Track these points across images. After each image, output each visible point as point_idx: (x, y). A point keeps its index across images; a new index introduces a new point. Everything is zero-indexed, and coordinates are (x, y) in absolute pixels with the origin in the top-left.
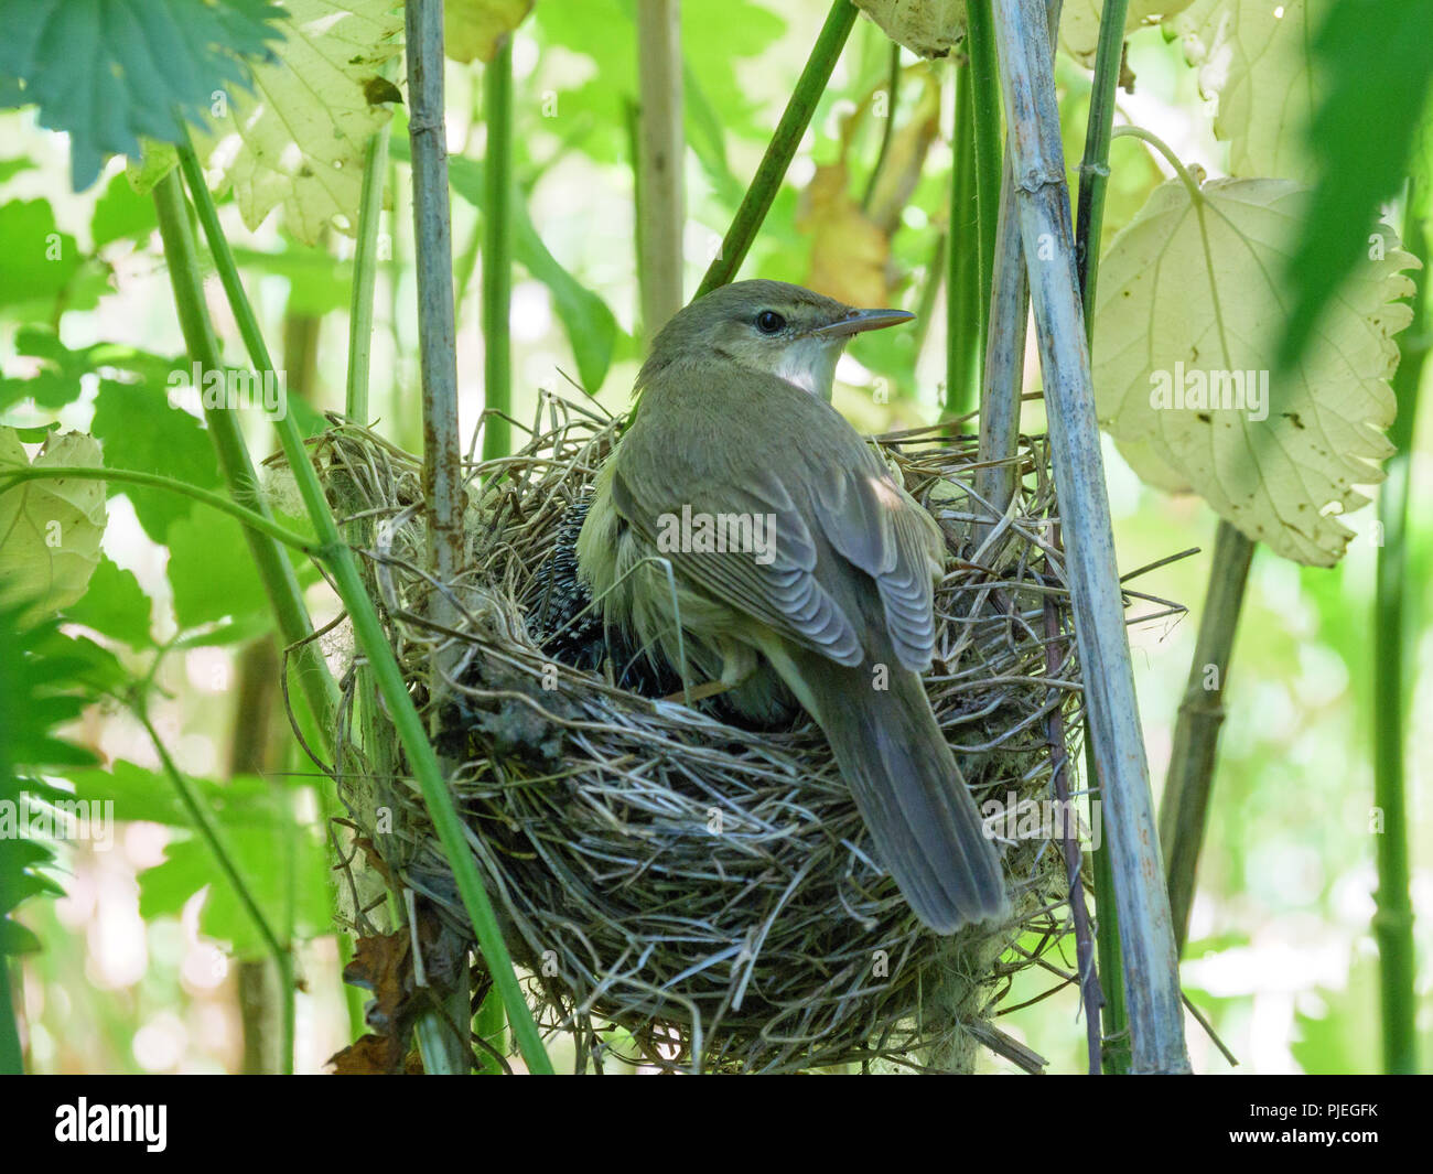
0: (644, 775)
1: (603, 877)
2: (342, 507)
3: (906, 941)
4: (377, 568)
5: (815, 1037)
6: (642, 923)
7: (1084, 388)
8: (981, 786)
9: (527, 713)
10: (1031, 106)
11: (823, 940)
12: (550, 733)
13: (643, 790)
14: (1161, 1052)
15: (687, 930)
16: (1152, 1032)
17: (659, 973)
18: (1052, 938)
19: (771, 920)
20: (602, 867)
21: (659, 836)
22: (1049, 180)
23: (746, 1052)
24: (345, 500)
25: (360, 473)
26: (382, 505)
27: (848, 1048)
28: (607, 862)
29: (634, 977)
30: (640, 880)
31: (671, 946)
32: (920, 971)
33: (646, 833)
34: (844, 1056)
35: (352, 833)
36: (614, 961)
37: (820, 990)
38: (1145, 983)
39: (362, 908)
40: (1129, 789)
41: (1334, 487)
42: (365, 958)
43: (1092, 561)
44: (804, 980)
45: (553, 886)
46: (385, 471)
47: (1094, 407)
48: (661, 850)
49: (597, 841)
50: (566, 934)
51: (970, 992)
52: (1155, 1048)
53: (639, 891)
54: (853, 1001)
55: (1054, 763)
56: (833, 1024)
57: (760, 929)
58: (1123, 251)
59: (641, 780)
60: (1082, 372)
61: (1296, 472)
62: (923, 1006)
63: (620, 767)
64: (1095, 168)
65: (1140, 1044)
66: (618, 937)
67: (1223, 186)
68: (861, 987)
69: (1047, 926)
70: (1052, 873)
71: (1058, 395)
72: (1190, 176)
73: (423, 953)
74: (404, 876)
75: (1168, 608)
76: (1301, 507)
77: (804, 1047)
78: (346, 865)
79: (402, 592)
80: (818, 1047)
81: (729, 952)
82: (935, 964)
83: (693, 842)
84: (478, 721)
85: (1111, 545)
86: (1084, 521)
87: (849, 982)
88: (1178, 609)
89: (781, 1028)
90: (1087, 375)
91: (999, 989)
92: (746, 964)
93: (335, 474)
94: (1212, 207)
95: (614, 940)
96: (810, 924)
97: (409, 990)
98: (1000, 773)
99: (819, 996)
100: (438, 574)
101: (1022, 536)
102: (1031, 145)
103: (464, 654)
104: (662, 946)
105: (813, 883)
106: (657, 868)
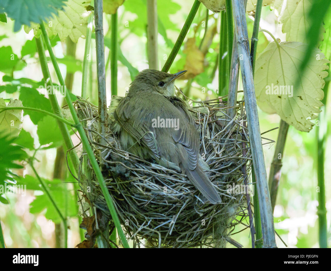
0: (149, 180)
1: (140, 204)
2: (80, 118)
3: (210, 219)
4: (88, 132)
5: (189, 241)
6: (149, 215)
7: (252, 88)
8: (228, 182)
9: (122, 167)
10: (240, 23)
11: (191, 218)
12: (127, 171)
13: (149, 184)
14: (270, 242)
15: (159, 216)
16: (268, 237)
17: (153, 226)
18: (244, 217)
19: (179, 214)
20: (139, 202)
21: (152, 194)
22: (245, 40)
23: (173, 244)
24: (81, 116)
25: (84, 110)
26: (89, 118)
27: (197, 243)
28: (140, 201)
29: (147, 227)
30: (148, 205)
31: (156, 220)
32: (213, 225)
33: (149, 194)
34: (196, 245)
35: (82, 193)
36: (142, 223)
37: (190, 230)
38: (266, 226)
39: (84, 211)
40: (262, 181)
41: (309, 113)
42: (85, 222)
43: (254, 128)
44: (187, 227)
45: (128, 206)
46: (90, 110)
47: (255, 93)
48: (153, 198)
49: (138, 196)
50: (131, 217)
51: (225, 230)
52: (268, 241)
53: (148, 207)
54: (198, 232)
55: (244, 177)
56: (193, 238)
57: (176, 216)
58: (261, 58)
59: (148, 182)
60: (252, 85)
61: (300, 110)
62: (214, 233)
63: (144, 179)
64: (255, 39)
65: (265, 240)
66: (143, 218)
67: (285, 44)
68: (200, 229)
69: (243, 215)
70: (244, 202)
71: (246, 90)
72: (277, 41)
73: (98, 221)
74: (94, 204)
75: (271, 141)
76: (302, 118)
77: (187, 243)
78: (80, 201)
79: (94, 138)
80: (190, 243)
81: (169, 221)
82: (217, 224)
83: (160, 196)
84: (110, 169)
85: (259, 125)
86: (252, 119)
87: (197, 228)
88: (273, 141)
89: (181, 239)
90: (253, 85)
91: (232, 229)
92: (173, 224)
93: (79, 110)
94: (282, 48)
95: (143, 219)
96: (188, 215)
97: (95, 230)
98: (232, 179)
99: (190, 231)
100: (102, 134)
101: (237, 124)
102: (240, 32)
103: (108, 153)
104: (154, 220)
105: (188, 205)
106: (152, 202)
